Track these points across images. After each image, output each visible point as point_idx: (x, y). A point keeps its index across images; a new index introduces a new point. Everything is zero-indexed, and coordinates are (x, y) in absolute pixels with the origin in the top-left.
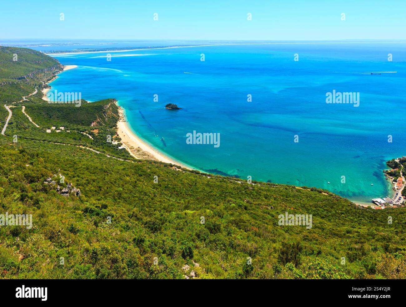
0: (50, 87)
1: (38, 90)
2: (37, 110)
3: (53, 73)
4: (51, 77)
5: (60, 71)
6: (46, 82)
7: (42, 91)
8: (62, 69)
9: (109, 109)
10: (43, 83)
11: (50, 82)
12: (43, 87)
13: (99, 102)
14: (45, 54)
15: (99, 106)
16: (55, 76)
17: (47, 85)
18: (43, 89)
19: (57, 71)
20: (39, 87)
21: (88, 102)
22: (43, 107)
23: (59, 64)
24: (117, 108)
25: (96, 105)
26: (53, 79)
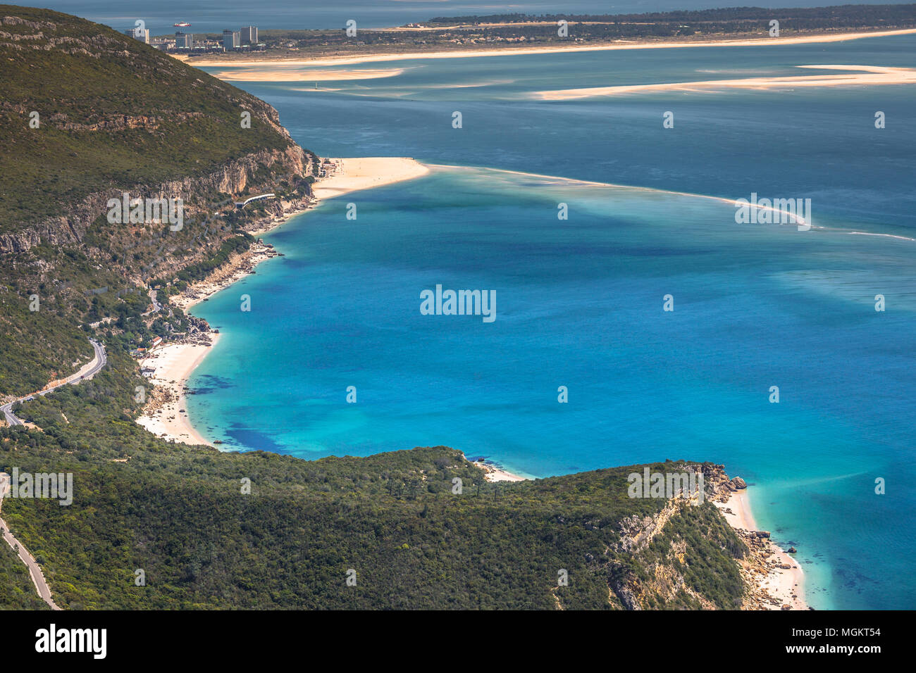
0: (203, 328)
1: (114, 348)
2: (91, 510)
3: (230, 219)
4: (216, 245)
5: (286, 205)
6: (173, 293)
7: (145, 363)
8: (304, 187)
9: (659, 547)
10: (152, 294)
11: (208, 289)
12: (149, 325)
13: (582, 483)
14: (183, 58)
15: (577, 518)
16: (242, 244)
17: (178, 313)
18: (146, 345)
19: (261, 206)
20: (119, 325)
21: (495, 476)
22: (139, 488)
23: (282, 144)
24: (736, 549)
25: (551, 504)
26: (226, 269)
